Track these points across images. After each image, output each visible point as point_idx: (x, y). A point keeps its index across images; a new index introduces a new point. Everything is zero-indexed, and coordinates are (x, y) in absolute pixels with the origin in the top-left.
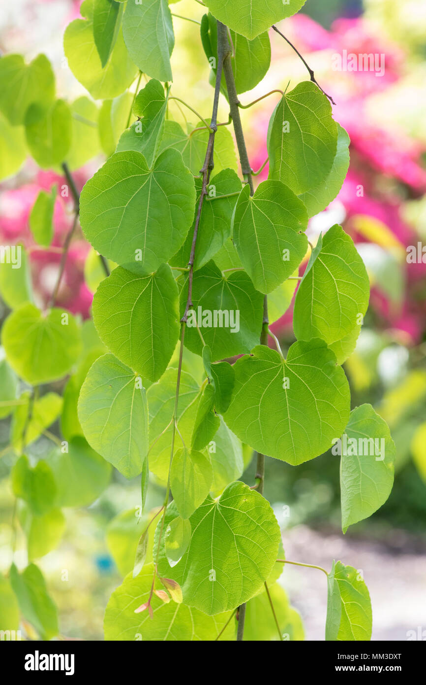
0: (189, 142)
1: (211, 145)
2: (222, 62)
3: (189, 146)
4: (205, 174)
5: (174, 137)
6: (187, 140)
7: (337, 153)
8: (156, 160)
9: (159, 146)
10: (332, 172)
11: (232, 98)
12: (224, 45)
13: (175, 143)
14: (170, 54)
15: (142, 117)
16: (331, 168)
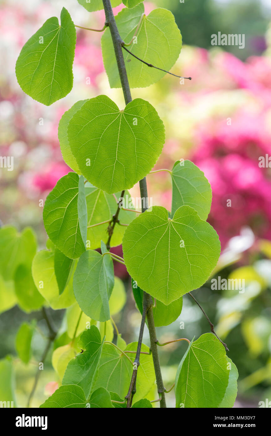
0: (121, 360)
1: (134, 377)
2: (146, 312)
3: (121, 362)
4: (129, 400)
5: (110, 356)
6: (119, 359)
7: (228, 384)
8: (91, 395)
9: (94, 385)
10: (224, 400)
11: (152, 338)
12: (148, 300)
13: (110, 361)
14: (109, 299)
15: (85, 350)
16: (223, 397)
